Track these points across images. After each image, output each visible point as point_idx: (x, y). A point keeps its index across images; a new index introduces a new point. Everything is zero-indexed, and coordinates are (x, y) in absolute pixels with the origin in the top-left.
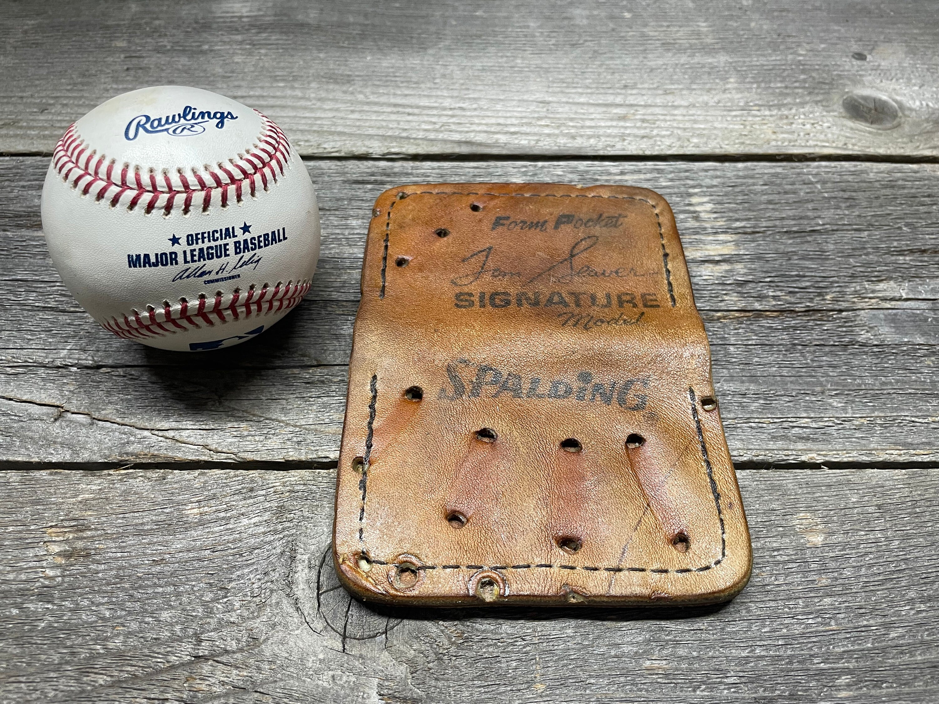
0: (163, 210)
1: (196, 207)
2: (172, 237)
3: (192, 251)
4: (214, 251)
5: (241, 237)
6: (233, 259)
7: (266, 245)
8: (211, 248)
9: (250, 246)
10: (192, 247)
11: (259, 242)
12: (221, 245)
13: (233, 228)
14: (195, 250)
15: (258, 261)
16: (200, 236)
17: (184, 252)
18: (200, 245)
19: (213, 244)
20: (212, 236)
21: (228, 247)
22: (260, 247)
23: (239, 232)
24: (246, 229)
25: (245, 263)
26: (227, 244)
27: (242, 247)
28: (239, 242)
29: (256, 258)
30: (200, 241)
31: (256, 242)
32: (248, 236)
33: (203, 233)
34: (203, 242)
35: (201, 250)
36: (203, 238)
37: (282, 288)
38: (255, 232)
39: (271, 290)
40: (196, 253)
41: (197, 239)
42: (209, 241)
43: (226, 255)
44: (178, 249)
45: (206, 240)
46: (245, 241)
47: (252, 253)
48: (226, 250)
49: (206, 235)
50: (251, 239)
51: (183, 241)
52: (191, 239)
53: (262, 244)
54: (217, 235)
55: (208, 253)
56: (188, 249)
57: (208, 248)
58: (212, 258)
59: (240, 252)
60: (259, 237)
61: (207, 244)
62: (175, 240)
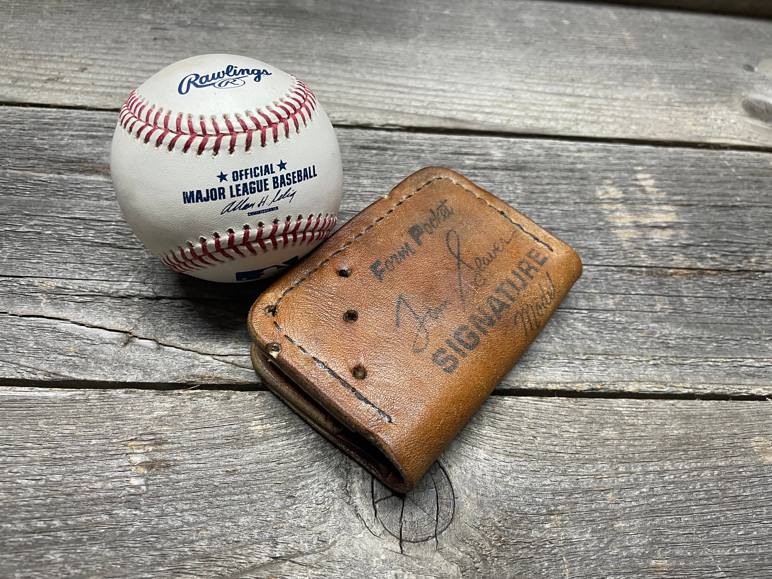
0: (212, 151)
1: (240, 147)
2: (220, 175)
3: (237, 186)
4: (256, 186)
5: (278, 173)
6: (272, 192)
7: (299, 181)
8: (254, 183)
9: (286, 181)
10: (237, 183)
11: (294, 177)
12: (261, 181)
13: (271, 165)
14: (239, 185)
15: (293, 195)
16: (243, 173)
17: (231, 187)
18: (244, 181)
19: (254, 179)
20: (253, 172)
21: (267, 182)
22: (295, 182)
23: (276, 168)
24: (282, 166)
25: (282, 197)
26: (267, 180)
27: (279, 182)
28: (277, 178)
29: (291, 192)
30: (244, 177)
31: (291, 177)
32: (284, 172)
33: (246, 170)
34: (246, 178)
35: (245, 185)
36: (246, 174)
37: (314, 220)
38: (290, 169)
39: (304, 221)
40: (241, 188)
41: (241, 175)
42: (252, 177)
43: (266, 189)
44: (225, 184)
45: (249, 176)
46: (282, 177)
47: (288, 187)
48: (266, 185)
49: (249, 172)
50: (287, 175)
51: (229, 177)
52: (236, 175)
53: (296, 180)
54: (258, 171)
55: (251, 188)
56: (234, 184)
57: (251, 183)
58: (255, 192)
59: (278, 187)
60: (294, 173)
61: (249, 180)
62: (222, 177)
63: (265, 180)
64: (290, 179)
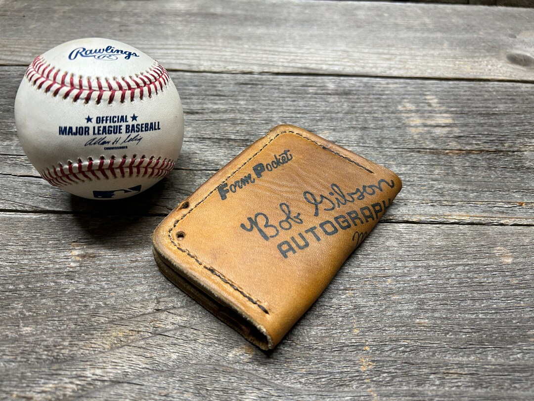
0: (84, 101)
1: (105, 100)
2: (87, 117)
3: (99, 127)
4: (112, 129)
5: (130, 122)
6: (124, 135)
7: (146, 130)
8: (111, 127)
9: (136, 129)
10: (99, 125)
11: (142, 127)
12: (117, 126)
13: (126, 116)
14: (101, 127)
15: (140, 140)
16: (105, 119)
17: (94, 128)
18: (104, 124)
19: (112, 124)
20: (112, 119)
21: (121, 128)
22: (142, 131)
23: (129, 119)
24: (134, 118)
25: (131, 140)
26: (122, 126)
27: (130, 129)
28: (129, 126)
29: (139, 137)
30: (104, 122)
31: (140, 127)
32: (135, 123)
33: (107, 117)
34: (106, 122)
35: (105, 127)
36: (107, 120)
37: (154, 161)
38: (140, 121)
39: (147, 160)
40: (101, 129)
41: (103, 120)
42: (110, 122)
43: (120, 133)
44: (90, 125)
45: (108, 121)
46: (133, 126)
47: (136, 134)
48: (120, 129)
49: (109, 118)
50: (137, 125)
51: (94, 120)
52: (99, 120)
53: (144, 129)
54: (116, 119)
55: (108, 130)
56: (97, 126)
57: (109, 127)
58: (111, 133)
59: (129, 132)
60: (142, 124)
61: (108, 124)
62: (89, 120)
63: (120, 126)
64: (139, 128)
